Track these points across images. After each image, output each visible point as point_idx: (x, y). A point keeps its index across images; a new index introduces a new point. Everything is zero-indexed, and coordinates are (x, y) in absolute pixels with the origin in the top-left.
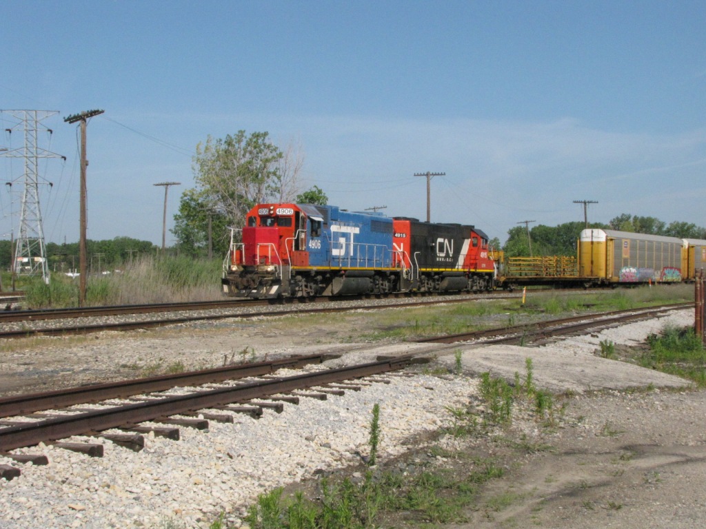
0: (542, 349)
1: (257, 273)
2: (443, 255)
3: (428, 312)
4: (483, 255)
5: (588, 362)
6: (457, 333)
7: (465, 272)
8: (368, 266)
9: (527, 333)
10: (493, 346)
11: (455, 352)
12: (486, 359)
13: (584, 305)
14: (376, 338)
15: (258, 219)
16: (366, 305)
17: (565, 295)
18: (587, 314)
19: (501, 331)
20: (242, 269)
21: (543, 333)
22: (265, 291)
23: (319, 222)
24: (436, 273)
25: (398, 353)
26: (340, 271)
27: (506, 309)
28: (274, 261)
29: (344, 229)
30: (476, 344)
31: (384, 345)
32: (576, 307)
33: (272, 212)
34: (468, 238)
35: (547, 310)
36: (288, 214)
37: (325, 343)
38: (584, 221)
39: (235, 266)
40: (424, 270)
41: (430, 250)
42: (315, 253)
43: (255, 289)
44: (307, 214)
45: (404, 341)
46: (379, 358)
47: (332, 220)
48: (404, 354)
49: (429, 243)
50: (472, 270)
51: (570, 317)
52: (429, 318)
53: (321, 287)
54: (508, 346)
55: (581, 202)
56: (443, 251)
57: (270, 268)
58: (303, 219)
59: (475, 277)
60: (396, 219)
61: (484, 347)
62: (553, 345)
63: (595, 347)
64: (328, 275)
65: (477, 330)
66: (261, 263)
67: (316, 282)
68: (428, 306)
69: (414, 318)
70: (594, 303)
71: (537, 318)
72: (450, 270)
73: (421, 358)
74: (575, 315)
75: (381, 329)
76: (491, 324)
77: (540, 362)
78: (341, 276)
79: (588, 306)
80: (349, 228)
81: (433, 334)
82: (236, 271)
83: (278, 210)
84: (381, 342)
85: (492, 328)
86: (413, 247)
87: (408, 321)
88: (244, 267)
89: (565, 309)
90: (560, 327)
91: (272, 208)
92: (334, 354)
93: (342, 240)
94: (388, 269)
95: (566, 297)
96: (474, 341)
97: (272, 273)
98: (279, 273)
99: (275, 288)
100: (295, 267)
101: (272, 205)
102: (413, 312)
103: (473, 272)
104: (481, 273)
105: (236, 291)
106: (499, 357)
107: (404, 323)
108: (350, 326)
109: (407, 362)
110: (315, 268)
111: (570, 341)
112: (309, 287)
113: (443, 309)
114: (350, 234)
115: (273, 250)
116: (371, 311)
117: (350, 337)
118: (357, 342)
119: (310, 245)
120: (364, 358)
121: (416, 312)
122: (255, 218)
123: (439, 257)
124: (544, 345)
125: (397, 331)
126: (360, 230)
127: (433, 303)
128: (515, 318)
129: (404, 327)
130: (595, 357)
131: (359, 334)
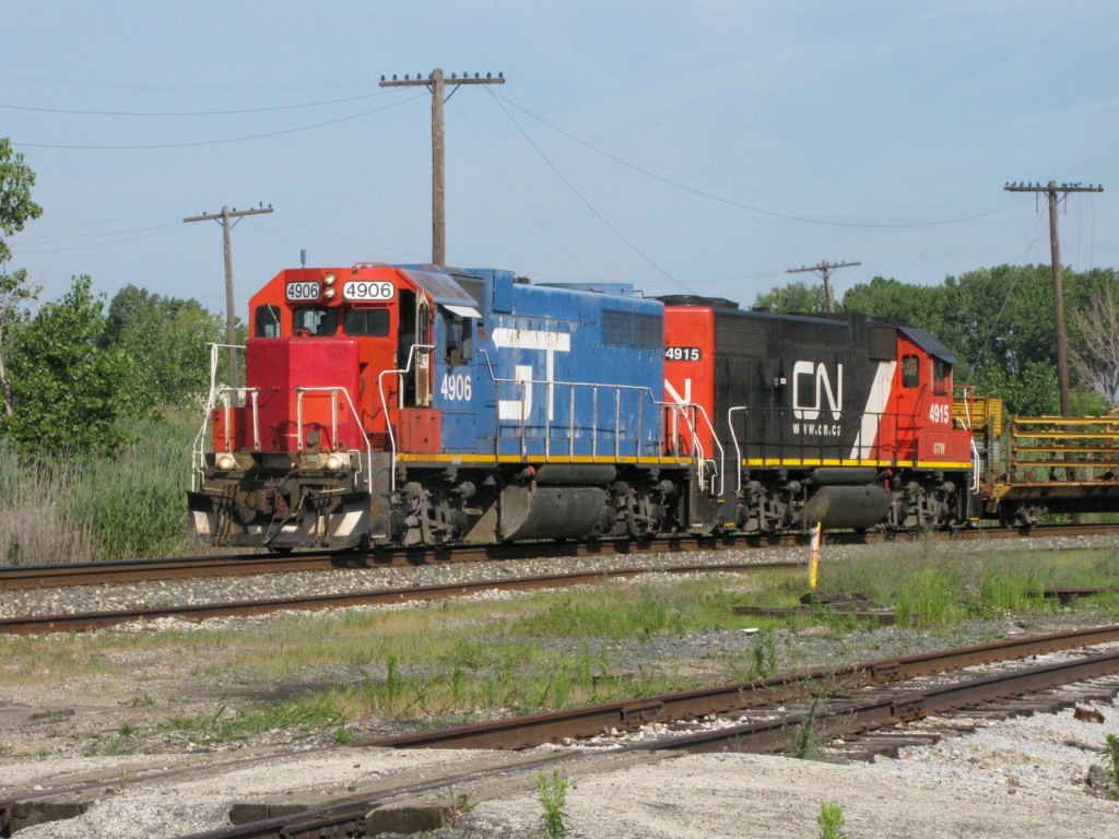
0: (883, 767)
1: (296, 476)
2: (812, 414)
3: (436, 624)
4: (938, 413)
5: (1061, 817)
6: (550, 709)
7: (880, 469)
8: (598, 453)
9: (823, 706)
10: (689, 760)
11: (539, 785)
12: (664, 809)
13: (1047, 595)
14: (228, 733)
15: (286, 314)
16: (191, 601)
17: (977, 554)
18: (1061, 629)
19: (720, 697)
20: (249, 463)
21: (888, 706)
22: (321, 528)
23: (467, 321)
24: (795, 474)
25: (315, 792)
26: (520, 467)
27: (743, 610)
28: (349, 438)
29: (530, 340)
30: (625, 749)
31: (260, 759)
32: (1018, 601)
33: (330, 293)
34: (888, 360)
35: (905, 614)
36: (380, 297)
37: (22, 757)
38: (1048, 262)
39: (230, 455)
40: (757, 462)
41: (772, 399)
42: (459, 412)
43: (291, 521)
44: (437, 299)
45: (341, 741)
46: (239, 812)
47: (495, 312)
48: (338, 795)
49: (768, 380)
50: (902, 464)
51: (997, 642)
52: (439, 649)
53: (469, 516)
54: (751, 757)
55: (1038, 189)
56: (811, 404)
57: (337, 461)
58: (425, 311)
59: (913, 485)
60: (670, 301)
61: (654, 763)
62: (926, 752)
63: (1093, 759)
64: (490, 481)
65: (629, 697)
66: (309, 446)
67: (456, 501)
68: (435, 605)
69: (382, 651)
70: (1087, 584)
71: (864, 646)
72: (835, 462)
73: (408, 810)
74: (1014, 633)
75: (251, 695)
76: (685, 670)
77: (872, 820)
78: (527, 481)
79: (1065, 597)
80: (542, 334)
81: (457, 716)
82: (233, 469)
83: (347, 286)
84: (249, 750)
85: (688, 689)
86: (723, 392)
87: (360, 661)
88: (256, 456)
89: (974, 611)
90: (955, 681)
91: (330, 280)
92: (60, 800)
93: (524, 373)
94: (653, 460)
95: (980, 563)
96: (615, 739)
97: (342, 475)
98: (364, 474)
99: (351, 521)
100: (407, 457)
101: (330, 272)
102: (380, 628)
103: (907, 469)
104: (933, 472)
105: (234, 529)
106: (711, 801)
107: (342, 671)
108: (124, 687)
109: (351, 826)
110: (457, 459)
111: (993, 736)
112: (439, 516)
113: (497, 615)
114: (545, 352)
115: (342, 406)
116: (208, 624)
117: (126, 731)
118: (155, 750)
119: (444, 391)
120: (180, 815)
121: (392, 626)
122: (277, 310)
123: (802, 422)
124: (892, 753)
125: (314, 702)
126: (573, 342)
127: (456, 589)
128: (781, 646)
129: (342, 689)
130: (1091, 799)
131: (162, 718)
